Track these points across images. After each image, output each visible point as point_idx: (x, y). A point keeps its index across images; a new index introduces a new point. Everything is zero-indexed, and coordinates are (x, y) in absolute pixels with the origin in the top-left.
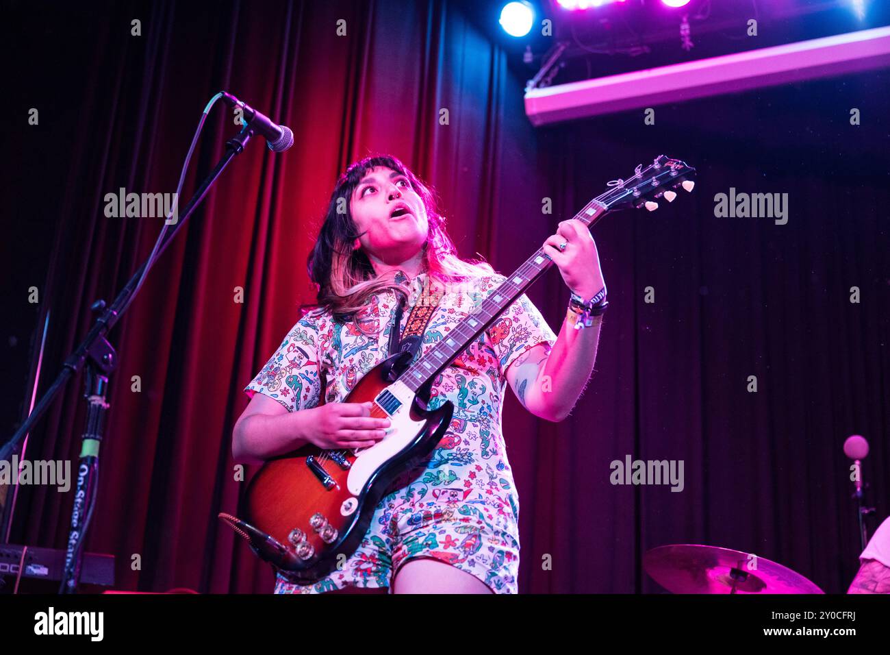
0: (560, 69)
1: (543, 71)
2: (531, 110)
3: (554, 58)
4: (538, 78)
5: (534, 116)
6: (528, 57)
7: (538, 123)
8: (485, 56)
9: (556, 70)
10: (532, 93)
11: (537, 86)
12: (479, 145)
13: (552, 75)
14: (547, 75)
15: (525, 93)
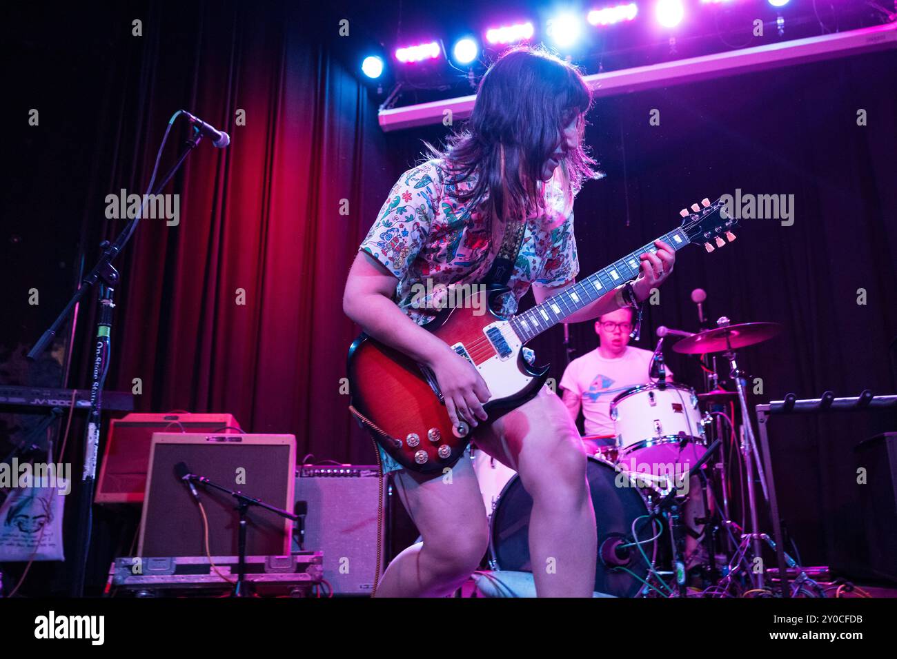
0: (399, 98)
1: (389, 99)
2: (383, 122)
3: (395, 91)
4: (386, 103)
5: (384, 126)
6: (380, 91)
7: (386, 130)
8: (354, 89)
9: (397, 98)
10: (383, 112)
11: (386, 108)
12: (351, 145)
13: (395, 101)
14: (391, 101)
15: (378, 112)
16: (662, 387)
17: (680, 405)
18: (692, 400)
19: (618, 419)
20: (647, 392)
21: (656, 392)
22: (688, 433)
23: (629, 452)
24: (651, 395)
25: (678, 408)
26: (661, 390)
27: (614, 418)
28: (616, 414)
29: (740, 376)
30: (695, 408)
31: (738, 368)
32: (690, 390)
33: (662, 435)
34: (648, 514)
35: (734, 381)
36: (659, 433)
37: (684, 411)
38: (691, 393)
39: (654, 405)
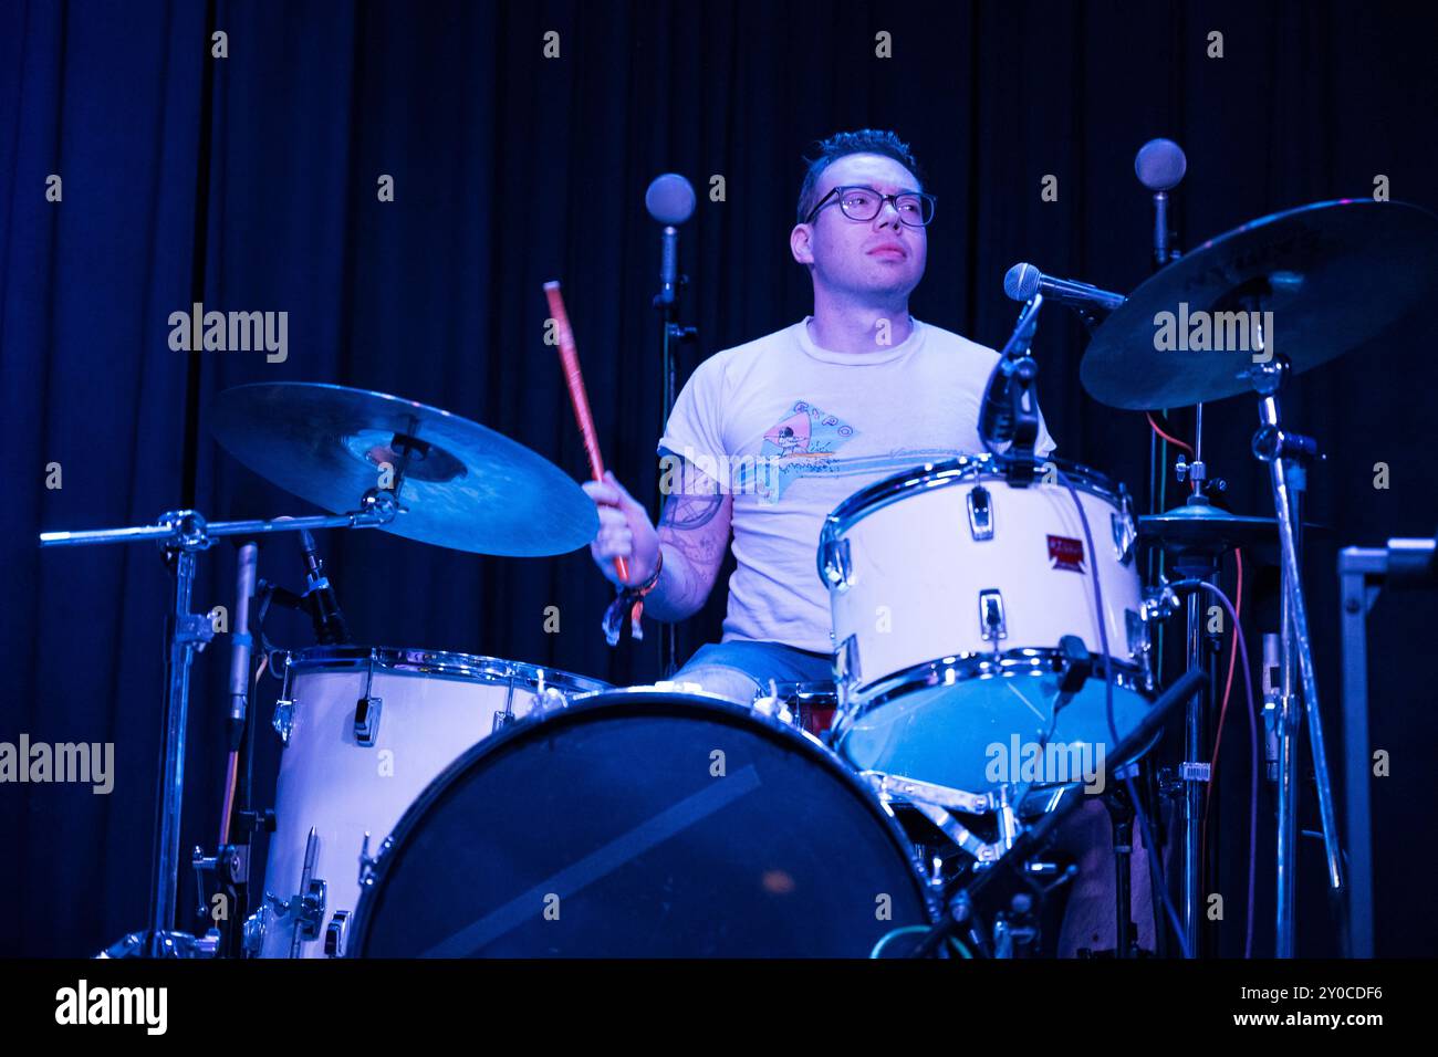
16: (1020, 474)
17: (1077, 544)
18: (1117, 530)
19: (852, 580)
20: (965, 489)
21: (997, 489)
22: (1092, 645)
23: (878, 702)
24: (980, 499)
25: (1066, 553)
26: (1013, 486)
27: (834, 576)
28: (846, 563)
29: (1288, 453)
30: (1126, 560)
31: (1281, 425)
32: (1112, 496)
33: (1005, 646)
34: (927, 920)
35: (1268, 470)
36: (994, 638)
37: (1087, 566)
38: (1119, 506)
39: (989, 536)
